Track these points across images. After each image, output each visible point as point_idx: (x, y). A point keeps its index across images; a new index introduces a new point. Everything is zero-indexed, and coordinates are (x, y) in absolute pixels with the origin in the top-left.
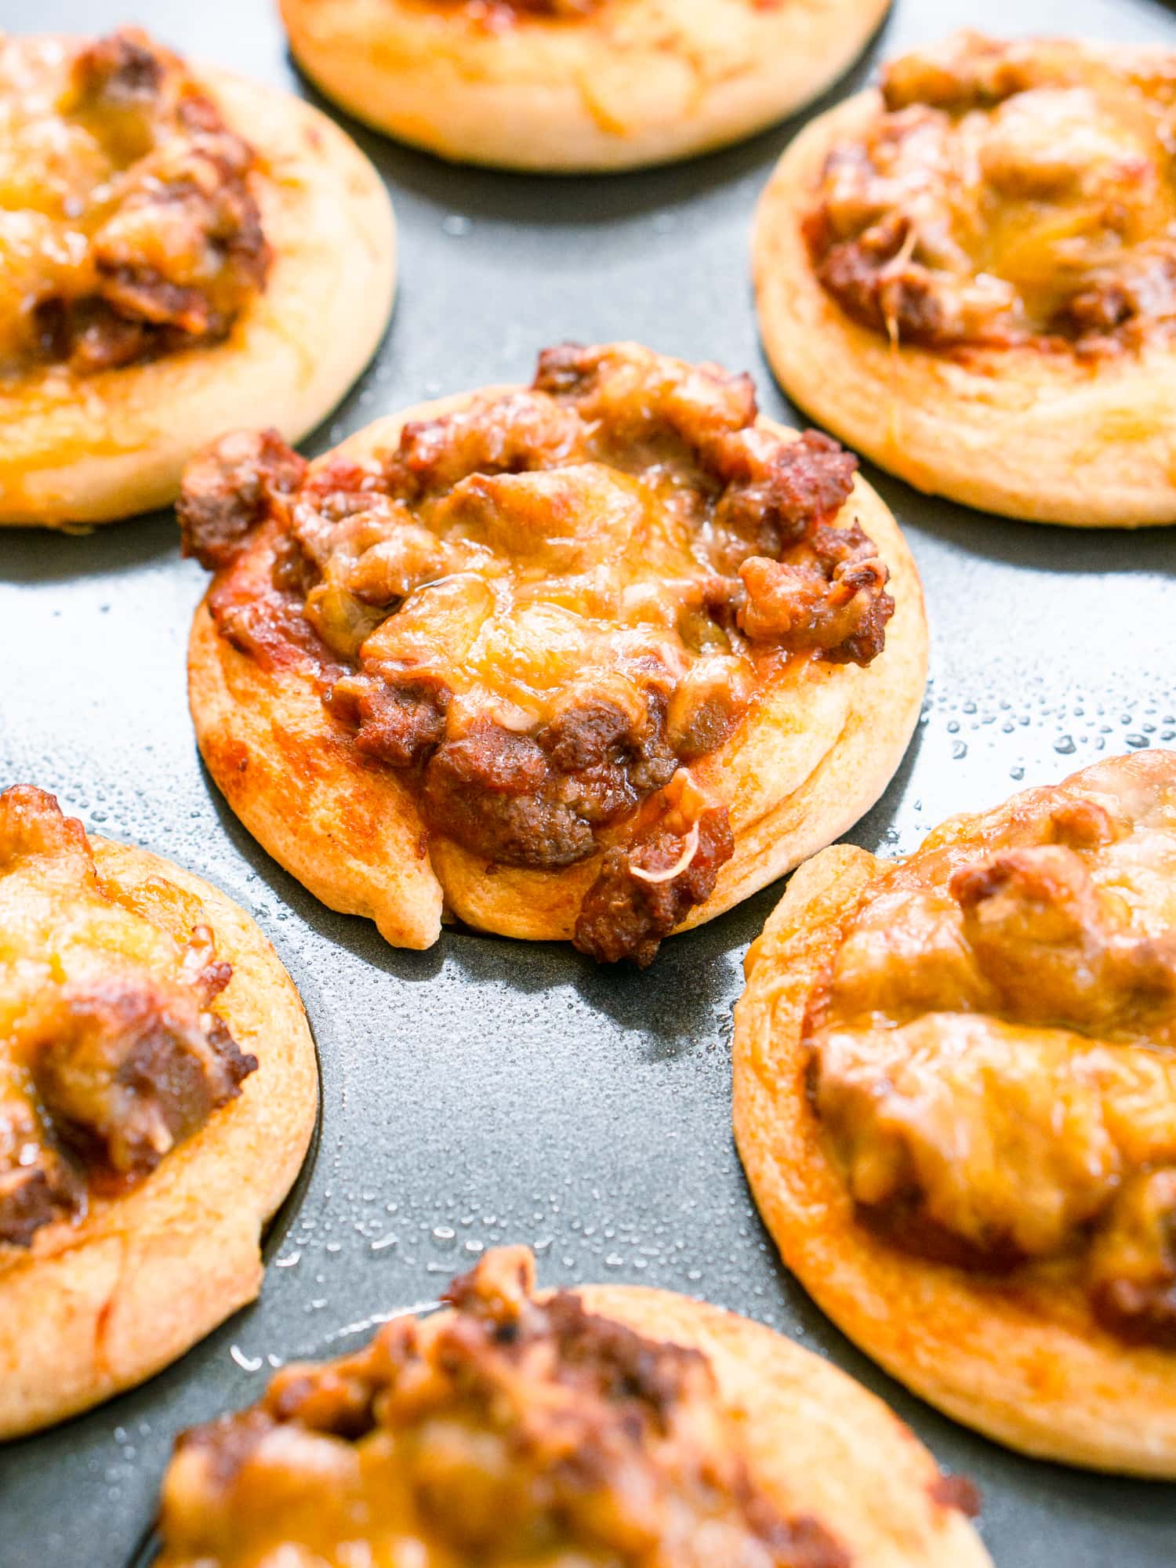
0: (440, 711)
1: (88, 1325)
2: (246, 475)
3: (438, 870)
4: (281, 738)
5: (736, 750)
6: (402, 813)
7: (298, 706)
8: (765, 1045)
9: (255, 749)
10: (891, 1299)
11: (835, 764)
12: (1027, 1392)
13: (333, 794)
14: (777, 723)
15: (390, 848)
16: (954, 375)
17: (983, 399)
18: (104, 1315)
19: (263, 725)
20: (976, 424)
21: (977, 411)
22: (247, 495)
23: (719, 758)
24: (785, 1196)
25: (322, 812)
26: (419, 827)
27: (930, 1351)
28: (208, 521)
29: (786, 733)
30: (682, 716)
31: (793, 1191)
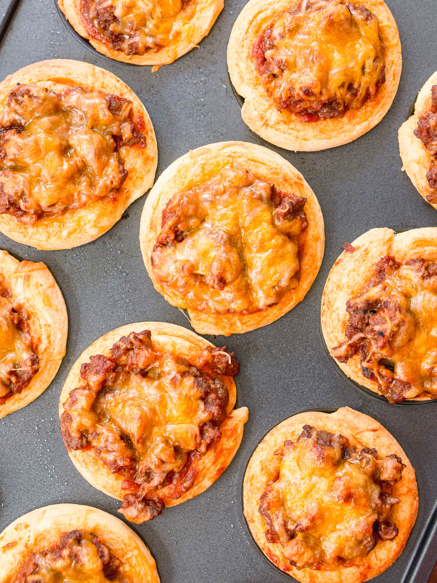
0: (205, 424)
1: (377, 433)
2: (140, 506)
3: (231, 413)
4: (214, 463)
5: (184, 355)
6: (225, 424)
7: (207, 461)
8: (255, 322)
9: (218, 468)
10: (308, 274)
11: (175, 333)
12: (319, 241)
13: (226, 443)
14: (175, 347)
15: (234, 424)
16: (42, 347)
17: (49, 337)
18: (374, 430)
19: (213, 467)
20: (56, 336)
21: (52, 338)
22: (144, 504)
23: (187, 358)
24: (291, 304)
25: (230, 443)
26: (226, 420)
27: (317, 263)
28: (156, 509)
29: (176, 345)
30: (183, 368)
31: (289, 303)
